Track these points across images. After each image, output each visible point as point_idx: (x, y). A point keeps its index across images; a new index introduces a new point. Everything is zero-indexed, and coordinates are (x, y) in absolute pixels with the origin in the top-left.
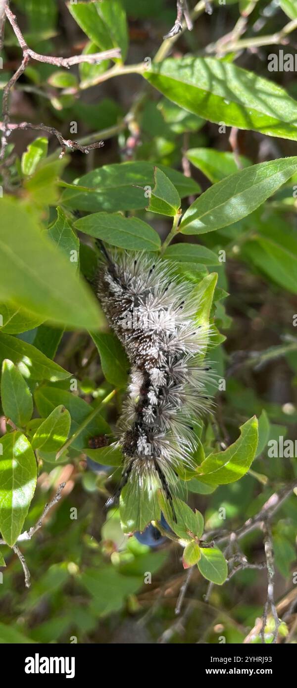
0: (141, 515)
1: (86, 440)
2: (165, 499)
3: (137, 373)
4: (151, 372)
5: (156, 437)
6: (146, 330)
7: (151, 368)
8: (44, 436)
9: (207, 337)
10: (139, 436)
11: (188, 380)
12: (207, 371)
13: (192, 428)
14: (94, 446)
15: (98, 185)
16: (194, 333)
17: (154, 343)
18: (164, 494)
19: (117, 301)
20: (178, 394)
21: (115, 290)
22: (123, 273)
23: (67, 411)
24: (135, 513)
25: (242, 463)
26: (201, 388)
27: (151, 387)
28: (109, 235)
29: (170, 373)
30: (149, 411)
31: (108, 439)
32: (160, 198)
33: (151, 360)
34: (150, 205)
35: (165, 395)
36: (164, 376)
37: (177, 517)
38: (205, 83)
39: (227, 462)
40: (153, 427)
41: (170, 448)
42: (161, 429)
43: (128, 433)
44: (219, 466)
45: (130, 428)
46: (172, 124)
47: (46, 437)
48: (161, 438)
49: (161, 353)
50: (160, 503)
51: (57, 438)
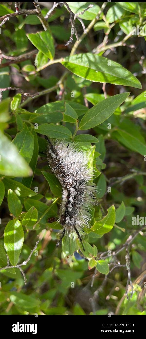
0: (71, 249)
1: (47, 220)
2: (79, 242)
3: (65, 190)
4: (70, 190)
5: (74, 217)
6: (66, 172)
7: (70, 188)
8: (27, 219)
9: (92, 173)
10: (67, 217)
11: (86, 191)
12: (94, 187)
13: (88, 212)
14: (50, 222)
15: (45, 112)
16: (87, 172)
17: (70, 177)
18: (79, 239)
19: (54, 161)
20: (82, 198)
21: (53, 156)
22: (56, 149)
23: (35, 209)
24: (68, 248)
25: (110, 224)
26: (92, 194)
27: (71, 196)
28: (49, 133)
29: (78, 189)
30: (70, 206)
31: (55, 219)
32: (68, 115)
33: (69, 184)
34: (64, 119)
35: (77, 199)
36: (76, 191)
37: (85, 249)
38: (87, 64)
39: (103, 224)
40: (72, 213)
41: (80, 220)
42: (76, 213)
43: (62, 215)
44: (101, 226)
45: (63, 214)
46: (79, 84)
47: (28, 220)
48: (76, 216)
49: (73, 181)
50: (77, 244)
51: (33, 220)
